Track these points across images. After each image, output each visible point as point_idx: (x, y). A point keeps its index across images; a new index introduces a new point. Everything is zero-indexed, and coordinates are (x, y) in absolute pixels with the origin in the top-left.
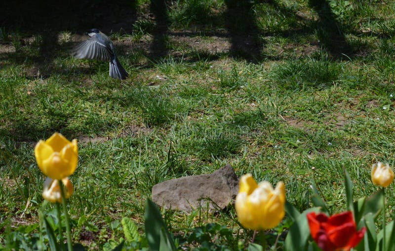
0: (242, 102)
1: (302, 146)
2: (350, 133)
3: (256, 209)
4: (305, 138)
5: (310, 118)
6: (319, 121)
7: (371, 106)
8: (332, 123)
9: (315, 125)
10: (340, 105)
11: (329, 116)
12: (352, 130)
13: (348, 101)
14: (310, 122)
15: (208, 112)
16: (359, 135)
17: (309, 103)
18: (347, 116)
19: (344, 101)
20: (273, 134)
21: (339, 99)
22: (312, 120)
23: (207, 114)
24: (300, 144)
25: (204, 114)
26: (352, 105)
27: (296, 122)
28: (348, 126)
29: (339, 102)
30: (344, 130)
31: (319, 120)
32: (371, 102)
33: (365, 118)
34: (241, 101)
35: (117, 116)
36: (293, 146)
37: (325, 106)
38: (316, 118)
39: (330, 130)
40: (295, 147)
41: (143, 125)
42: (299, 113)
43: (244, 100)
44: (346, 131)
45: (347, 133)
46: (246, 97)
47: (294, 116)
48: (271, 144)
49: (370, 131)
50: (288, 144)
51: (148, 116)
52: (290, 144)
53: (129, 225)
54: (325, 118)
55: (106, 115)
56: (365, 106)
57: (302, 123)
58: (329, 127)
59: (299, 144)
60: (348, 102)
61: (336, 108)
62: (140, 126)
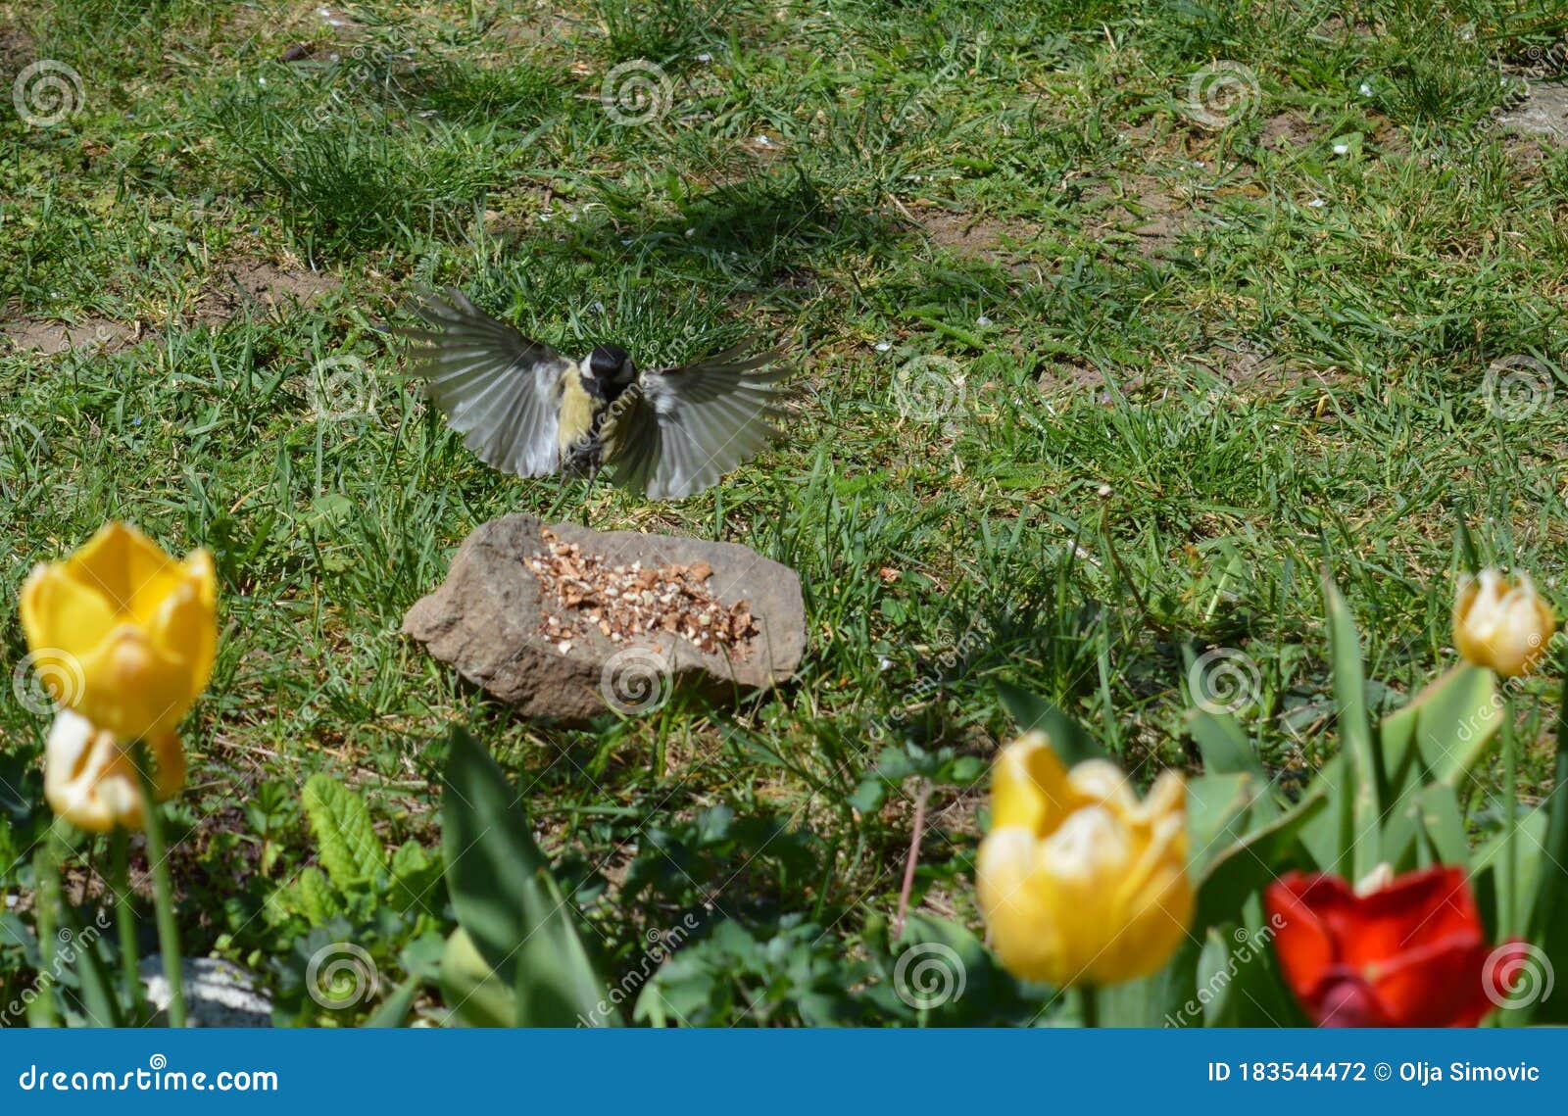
0: (714, 131)
1: (1005, 342)
2: (1206, 277)
3: (1074, 900)
4: (1010, 306)
5: (1022, 208)
6: (1060, 223)
7: (1281, 139)
8: (1120, 230)
9: (1049, 241)
10: (1144, 134)
11: (1104, 195)
12: (1212, 258)
13: (1177, 118)
14: (1024, 222)
15: (570, 187)
16: (1244, 283)
17: (1013, 137)
18: (1181, 190)
19: (1158, 116)
20: (870, 291)
21: (1135, 112)
22: (1030, 216)
23: (563, 197)
24: (994, 335)
25: (554, 195)
26: (1196, 133)
27: (962, 229)
28: (1190, 242)
29: (1139, 124)
30: (1178, 262)
31: (1062, 212)
32: (1281, 119)
33: (1263, 202)
34: (707, 128)
35: (168, 217)
36: (964, 347)
37: (1085, 150)
38: (1048, 208)
39: (1116, 261)
40: (972, 352)
41: (290, 257)
42: (973, 183)
43: (720, 120)
44: (1185, 265)
45: (1189, 274)
46: (730, 106)
47: (952, 197)
48: (864, 335)
49: (1290, 265)
50: (938, 334)
51: (311, 218)
52: (947, 337)
53: (337, 810)
54: (1087, 206)
55: (119, 212)
56: (1255, 141)
57: (987, 233)
58: (1111, 249)
59: (988, 337)
60: (1178, 122)
61: (1129, 152)
62: (276, 264)
